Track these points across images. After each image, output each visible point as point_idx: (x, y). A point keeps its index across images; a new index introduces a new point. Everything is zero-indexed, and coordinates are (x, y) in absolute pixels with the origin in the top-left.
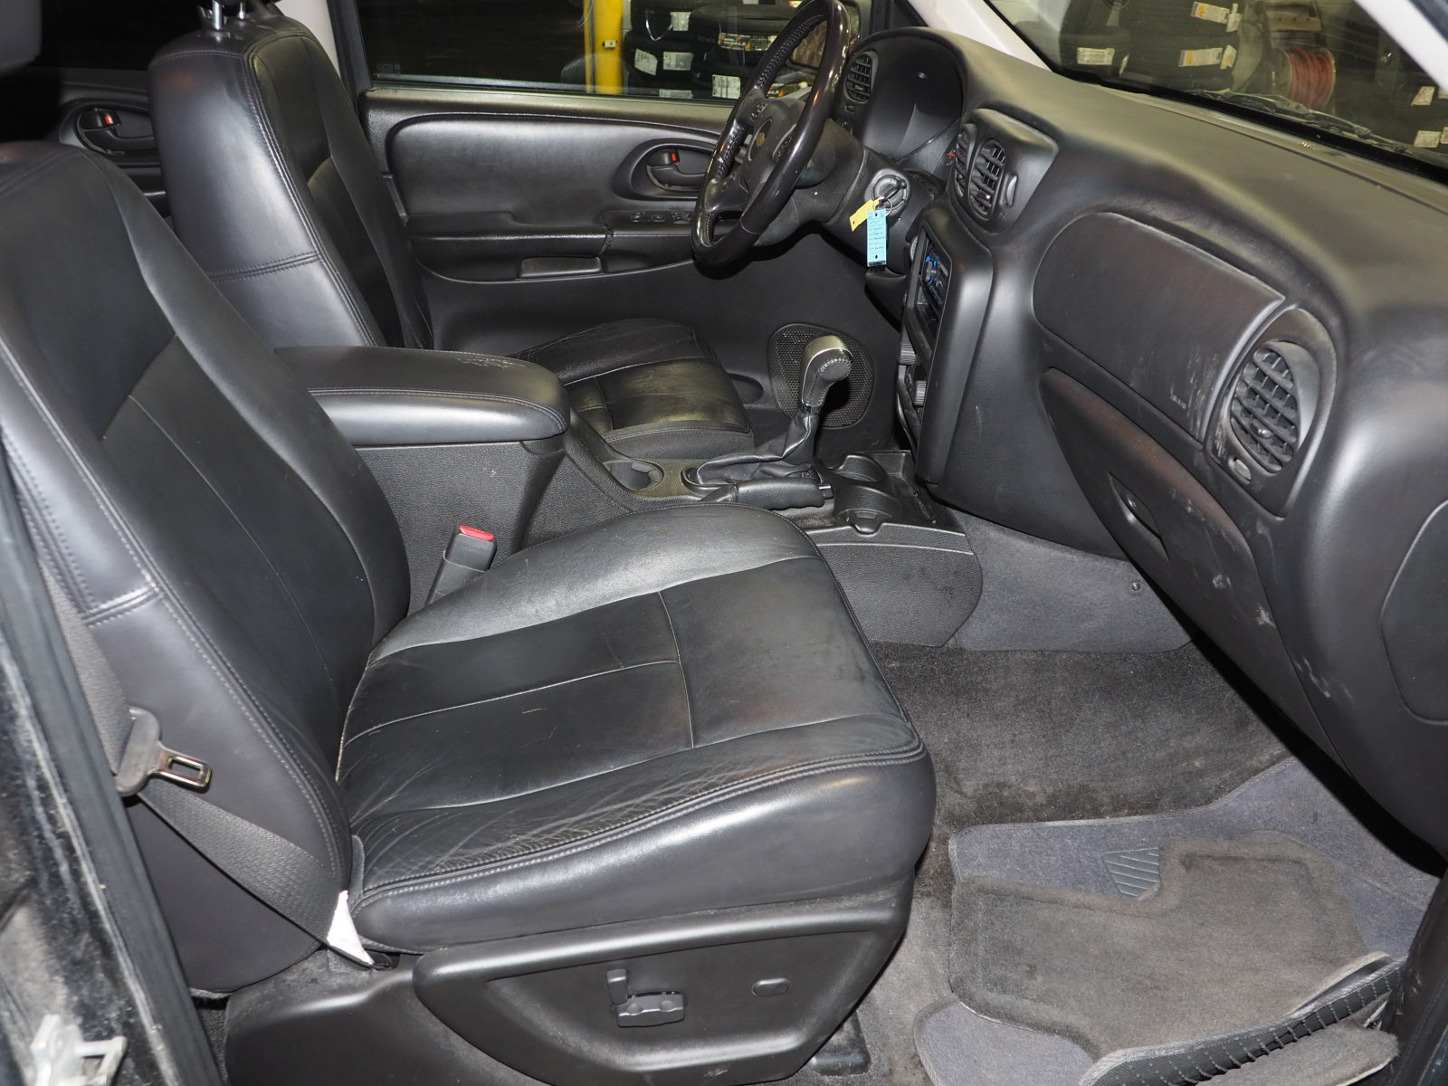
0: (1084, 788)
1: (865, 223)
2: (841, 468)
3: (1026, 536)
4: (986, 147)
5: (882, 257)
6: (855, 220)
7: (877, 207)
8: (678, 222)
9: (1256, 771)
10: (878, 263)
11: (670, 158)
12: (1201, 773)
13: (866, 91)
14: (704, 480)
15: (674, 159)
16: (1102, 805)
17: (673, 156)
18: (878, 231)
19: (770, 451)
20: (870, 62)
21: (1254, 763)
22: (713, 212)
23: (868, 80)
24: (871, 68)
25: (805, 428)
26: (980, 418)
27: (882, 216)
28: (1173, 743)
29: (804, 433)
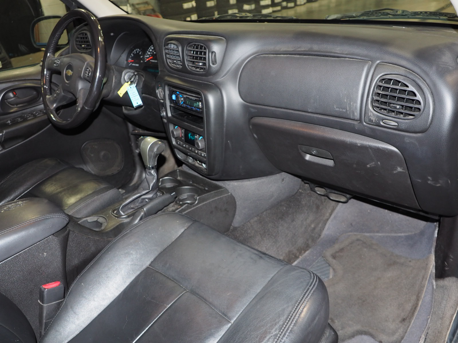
0: (289, 252)
1: (127, 93)
2: (160, 184)
3: (247, 180)
4: (189, 47)
5: (140, 102)
6: (121, 93)
7: (130, 84)
8: (29, 118)
9: (328, 220)
10: (139, 105)
11: (13, 94)
12: (314, 229)
13: (88, 45)
14: (123, 212)
15: (15, 94)
16: (296, 254)
17: (14, 93)
18: (134, 94)
19: (144, 190)
20: (86, 34)
21: (325, 218)
22: (54, 108)
23: (88, 42)
24: (88, 37)
25: (153, 175)
26: (230, 145)
27: (134, 87)
28: (305, 223)
29: (154, 177)
